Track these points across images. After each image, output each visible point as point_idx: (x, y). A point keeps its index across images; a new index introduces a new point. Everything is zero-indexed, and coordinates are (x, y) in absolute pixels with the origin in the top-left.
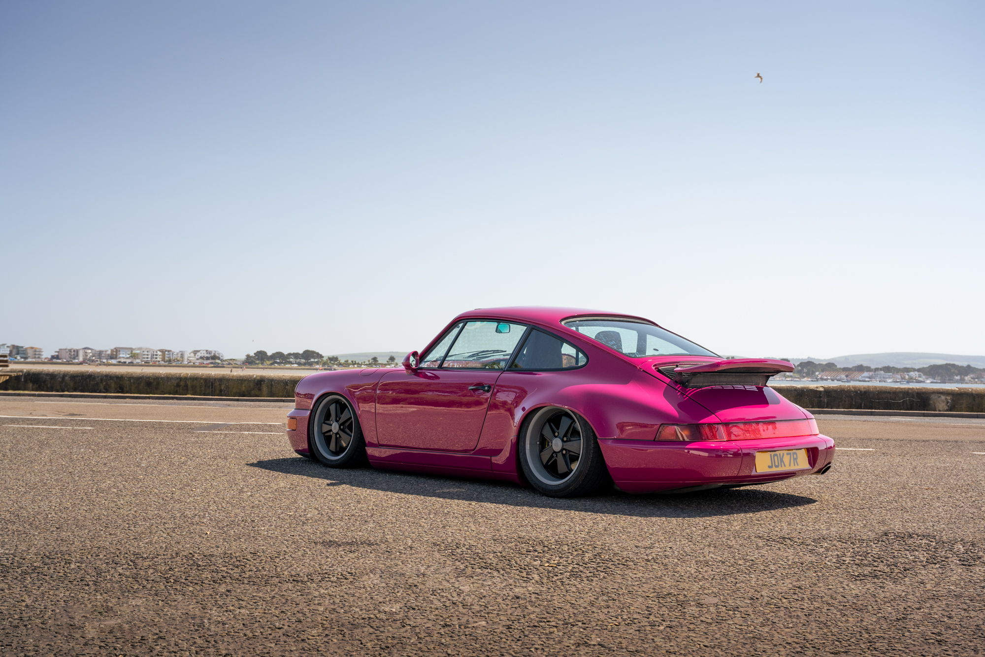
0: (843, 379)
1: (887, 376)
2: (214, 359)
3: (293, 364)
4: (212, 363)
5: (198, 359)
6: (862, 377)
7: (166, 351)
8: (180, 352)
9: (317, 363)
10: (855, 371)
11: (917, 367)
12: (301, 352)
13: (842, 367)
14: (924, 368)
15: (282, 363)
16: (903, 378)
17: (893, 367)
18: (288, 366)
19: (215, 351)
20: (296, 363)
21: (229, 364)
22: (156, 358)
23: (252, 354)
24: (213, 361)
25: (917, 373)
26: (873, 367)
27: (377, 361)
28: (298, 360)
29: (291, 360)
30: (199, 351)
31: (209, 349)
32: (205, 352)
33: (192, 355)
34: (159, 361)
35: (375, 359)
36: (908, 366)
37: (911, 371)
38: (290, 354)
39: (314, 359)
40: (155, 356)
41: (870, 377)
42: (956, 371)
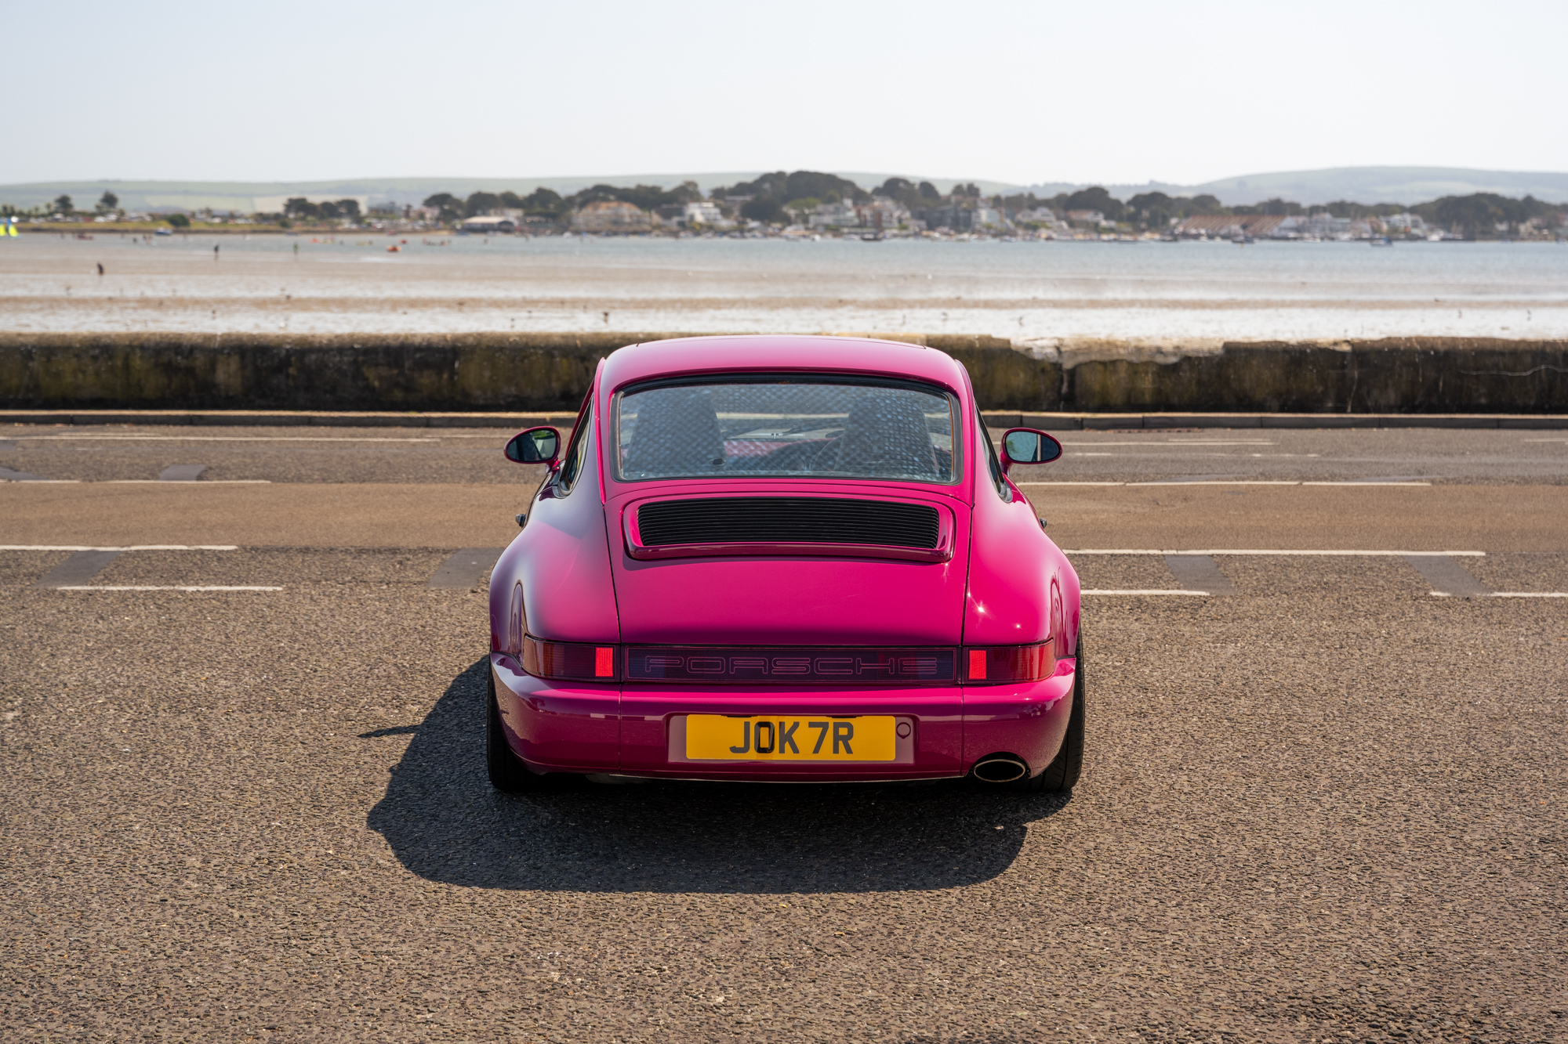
0: (1236, 235)
1: (1339, 226)
6: (1280, 229)
10: (1263, 214)
11: (1408, 202)
13: (1233, 206)
14: (1423, 206)
16: (1376, 230)
17: (1353, 205)
25: (1408, 218)
26: (1305, 204)
36: (1389, 202)
37: (1395, 213)
41: (1298, 230)
42: (1500, 212)
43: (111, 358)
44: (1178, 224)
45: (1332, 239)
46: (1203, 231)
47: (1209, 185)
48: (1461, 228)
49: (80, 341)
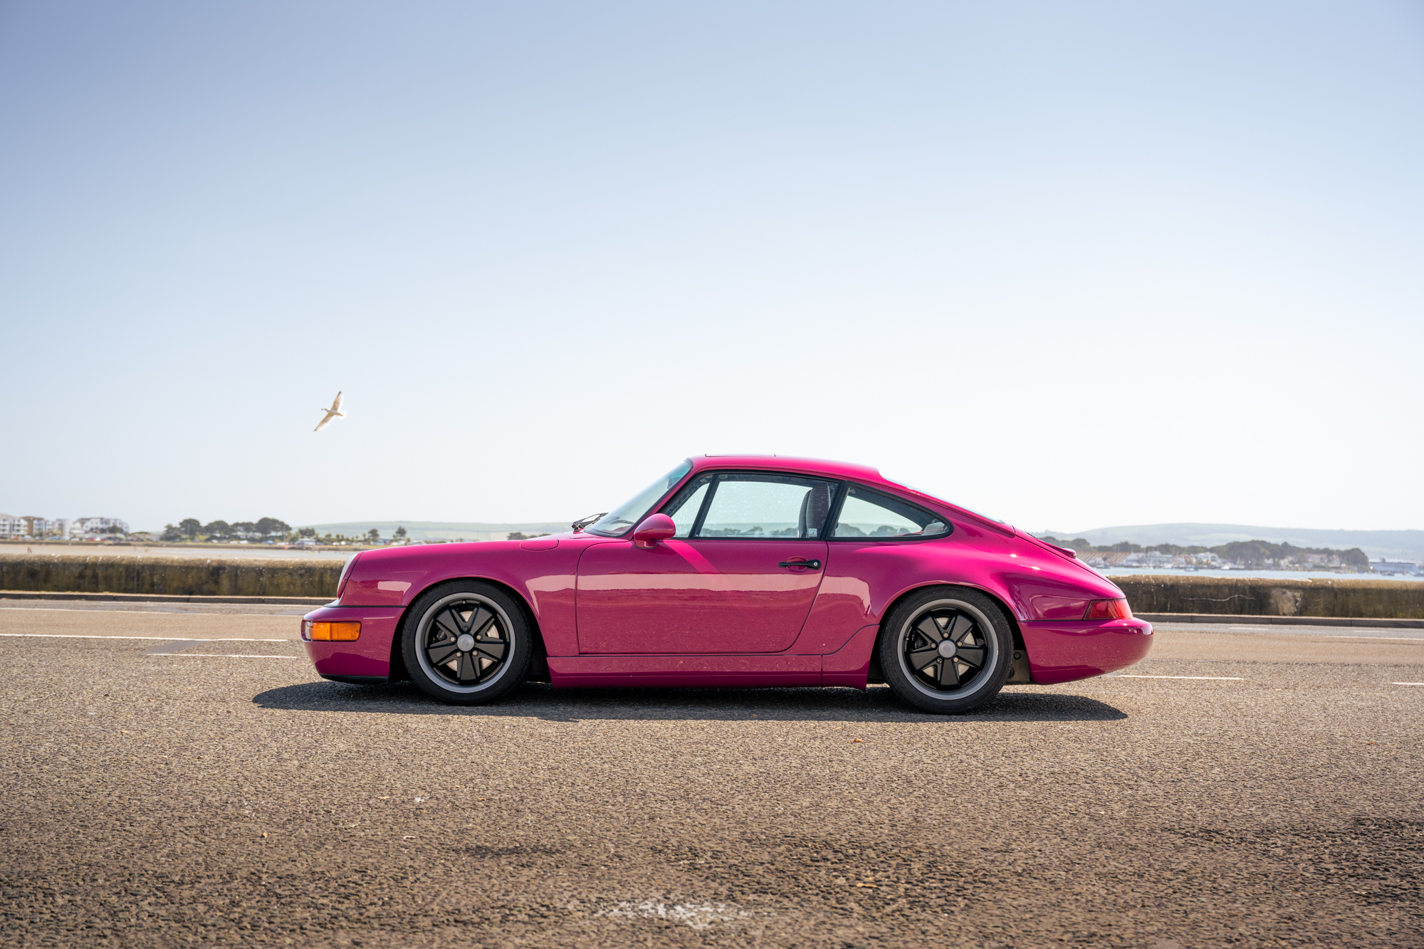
0: (1099, 564)
1: (1165, 560)
2: (113, 531)
3: (243, 539)
4: (110, 538)
5: (86, 532)
6: (1128, 561)
7: (35, 519)
8: (58, 520)
9: (281, 538)
10: (1117, 551)
11: (1209, 546)
12: (255, 520)
13: (1097, 545)
14: (1219, 547)
15: (224, 538)
16: (1189, 563)
17: (1174, 546)
18: (234, 543)
19: (116, 520)
20: (247, 539)
21: (139, 540)
22: (18, 530)
23: (176, 524)
24: (112, 535)
25: (1209, 555)
26: (1143, 545)
27: (378, 535)
28: (250, 534)
29: (239, 533)
30: (88, 519)
31: (106, 516)
32: (98, 520)
33: (78, 525)
34: (23, 536)
35: (374, 533)
36: (1196, 544)
37: (1200, 552)
38: (237, 525)
39: (277, 531)
40: (16, 528)
41: (1138, 561)
42: (1268, 552)
43: (312, 575)
45: (1160, 567)
48: (1243, 562)
49: (293, 565)
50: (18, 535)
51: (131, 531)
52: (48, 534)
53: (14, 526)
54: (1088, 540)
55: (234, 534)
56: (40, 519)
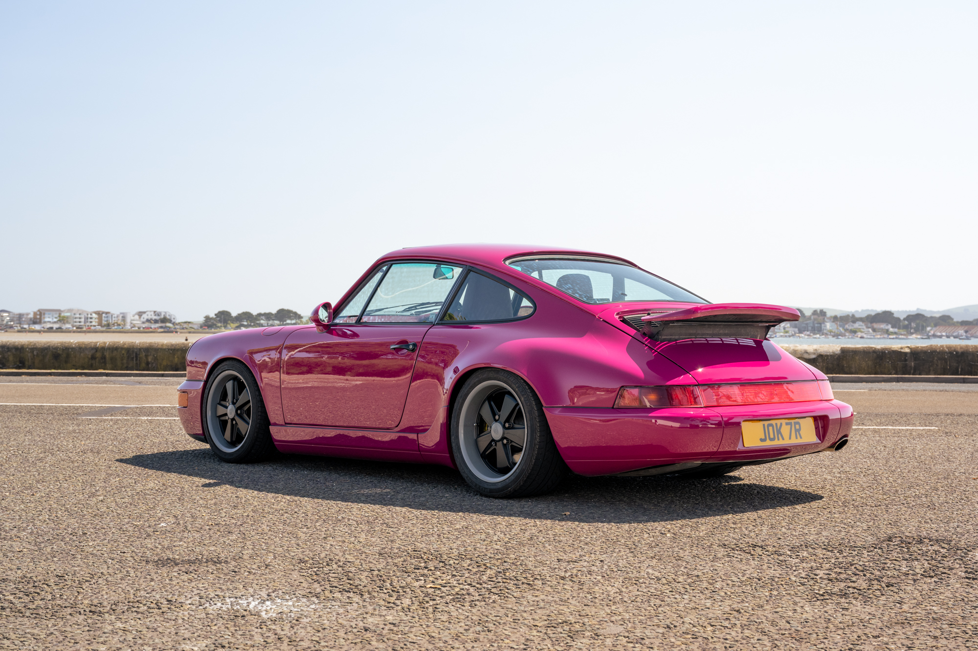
0: (962, 336)
2: (164, 322)
4: (161, 327)
5: (143, 323)
7: (103, 313)
8: (121, 313)
10: (976, 325)
12: (274, 311)
13: (960, 320)
19: (166, 313)
21: (183, 328)
22: (91, 322)
23: (212, 315)
24: (163, 325)
29: (262, 322)
30: (145, 312)
31: (158, 310)
32: (152, 313)
33: (137, 317)
34: (95, 326)
38: (260, 315)
39: (291, 320)
40: (89, 320)
44: (931, 330)
46: (944, 334)
47: (948, 310)
50: (91, 326)
51: (177, 321)
52: (114, 324)
53: (87, 318)
54: (952, 316)
55: (258, 322)
56: (107, 313)
